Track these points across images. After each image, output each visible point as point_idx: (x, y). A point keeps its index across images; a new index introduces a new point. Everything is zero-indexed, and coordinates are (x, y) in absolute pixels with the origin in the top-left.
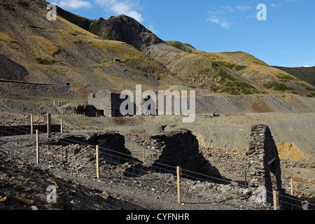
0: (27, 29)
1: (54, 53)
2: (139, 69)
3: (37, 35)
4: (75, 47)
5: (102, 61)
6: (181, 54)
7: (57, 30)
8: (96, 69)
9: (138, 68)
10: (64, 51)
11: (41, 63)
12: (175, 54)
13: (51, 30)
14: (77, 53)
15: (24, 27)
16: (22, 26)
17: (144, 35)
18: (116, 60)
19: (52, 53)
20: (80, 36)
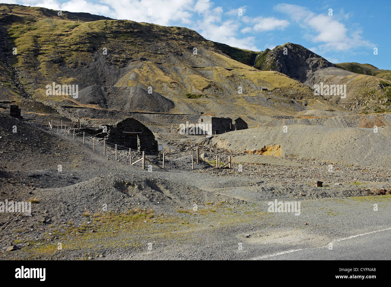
0: (188, 70)
1: (204, 89)
2: (287, 96)
3: (195, 74)
4: (227, 81)
5: (249, 92)
6: (349, 76)
7: (214, 67)
8: (239, 100)
9: (285, 96)
10: (214, 85)
11: (190, 97)
12: (342, 78)
13: (209, 68)
14: (227, 86)
15: (186, 68)
16: (184, 68)
17: (311, 61)
18: (263, 90)
19: (202, 88)
20: (235, 70)
